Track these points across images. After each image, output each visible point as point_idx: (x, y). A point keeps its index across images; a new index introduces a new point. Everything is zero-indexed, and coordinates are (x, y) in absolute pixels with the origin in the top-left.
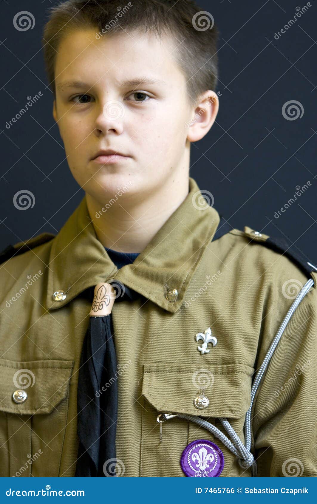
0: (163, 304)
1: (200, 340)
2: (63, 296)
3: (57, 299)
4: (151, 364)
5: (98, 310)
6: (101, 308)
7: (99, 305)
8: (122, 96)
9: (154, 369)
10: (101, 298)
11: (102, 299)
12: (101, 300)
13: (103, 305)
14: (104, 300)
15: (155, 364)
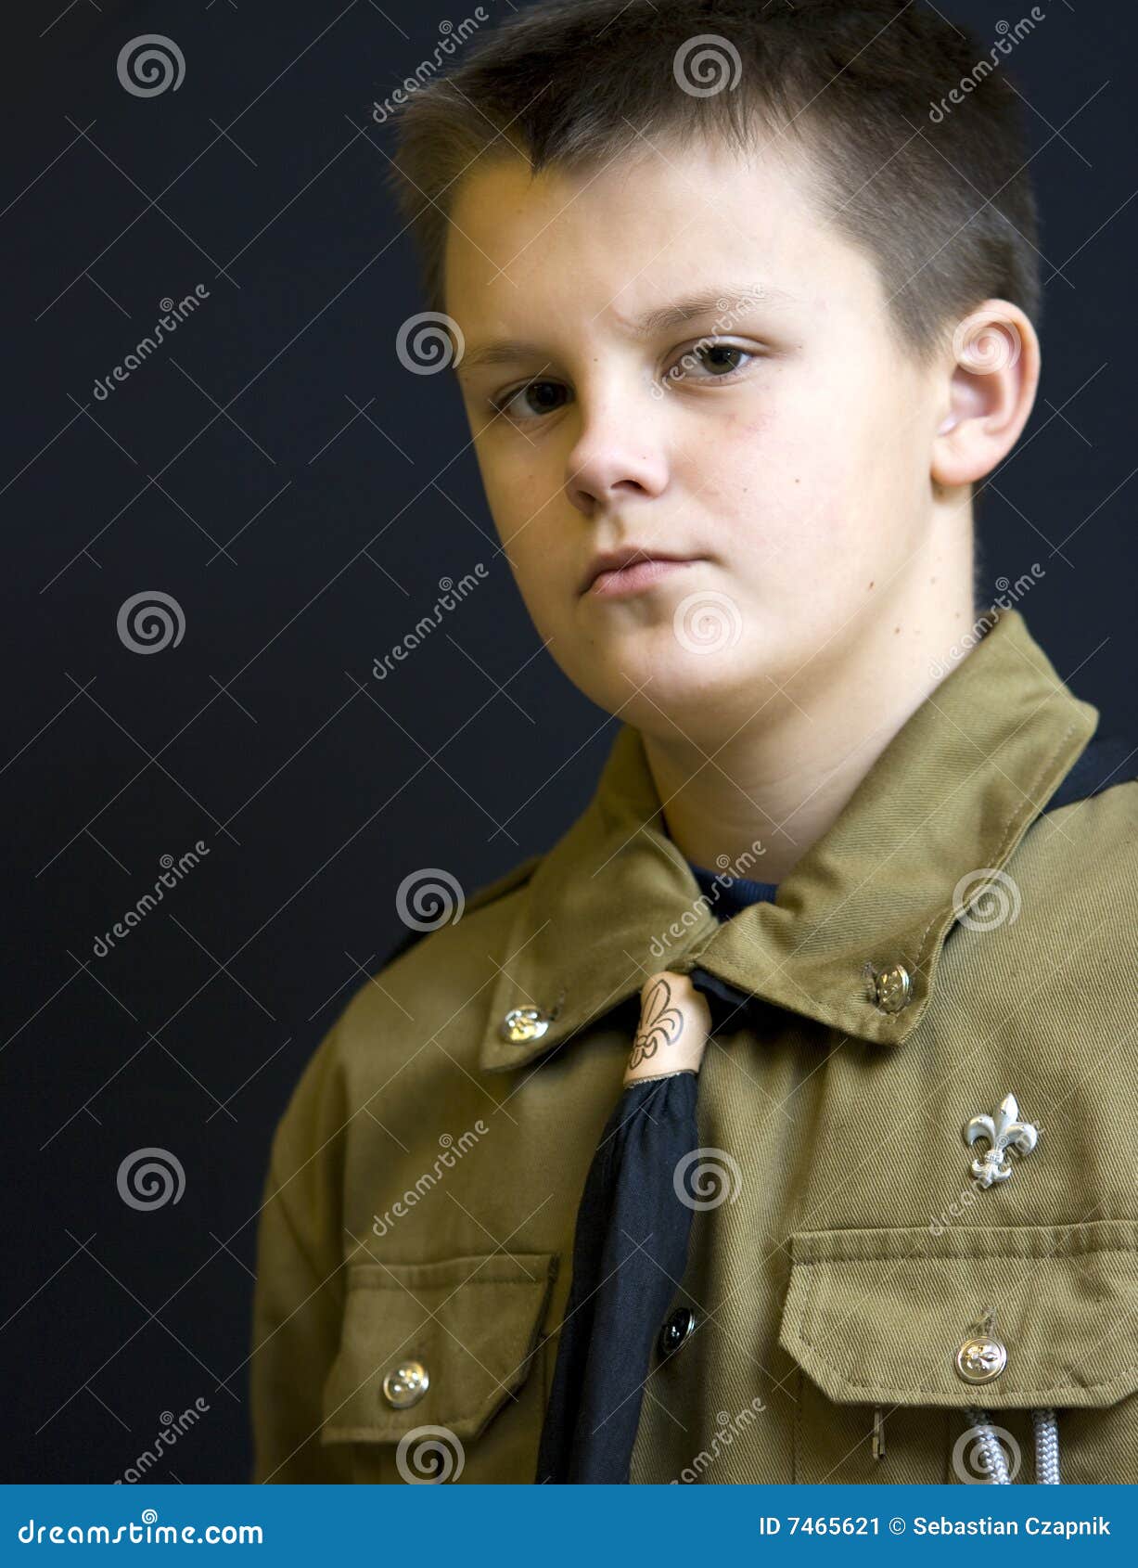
0: (863, 1025)
1: (979, 1138)
2: (538, 1024)
3: (516, 1036)
4: (817, 1235)
5: (641, 1060)
6: (649, 1051)
7: (645, 1044)
8: (656, 366)
9: (826, 1250)
10: (651, 1021)
11: (655, 1021)
12: (652, 1025)
13: (656, 1042)
14: (661, 1025)
15: (829, 1234)
